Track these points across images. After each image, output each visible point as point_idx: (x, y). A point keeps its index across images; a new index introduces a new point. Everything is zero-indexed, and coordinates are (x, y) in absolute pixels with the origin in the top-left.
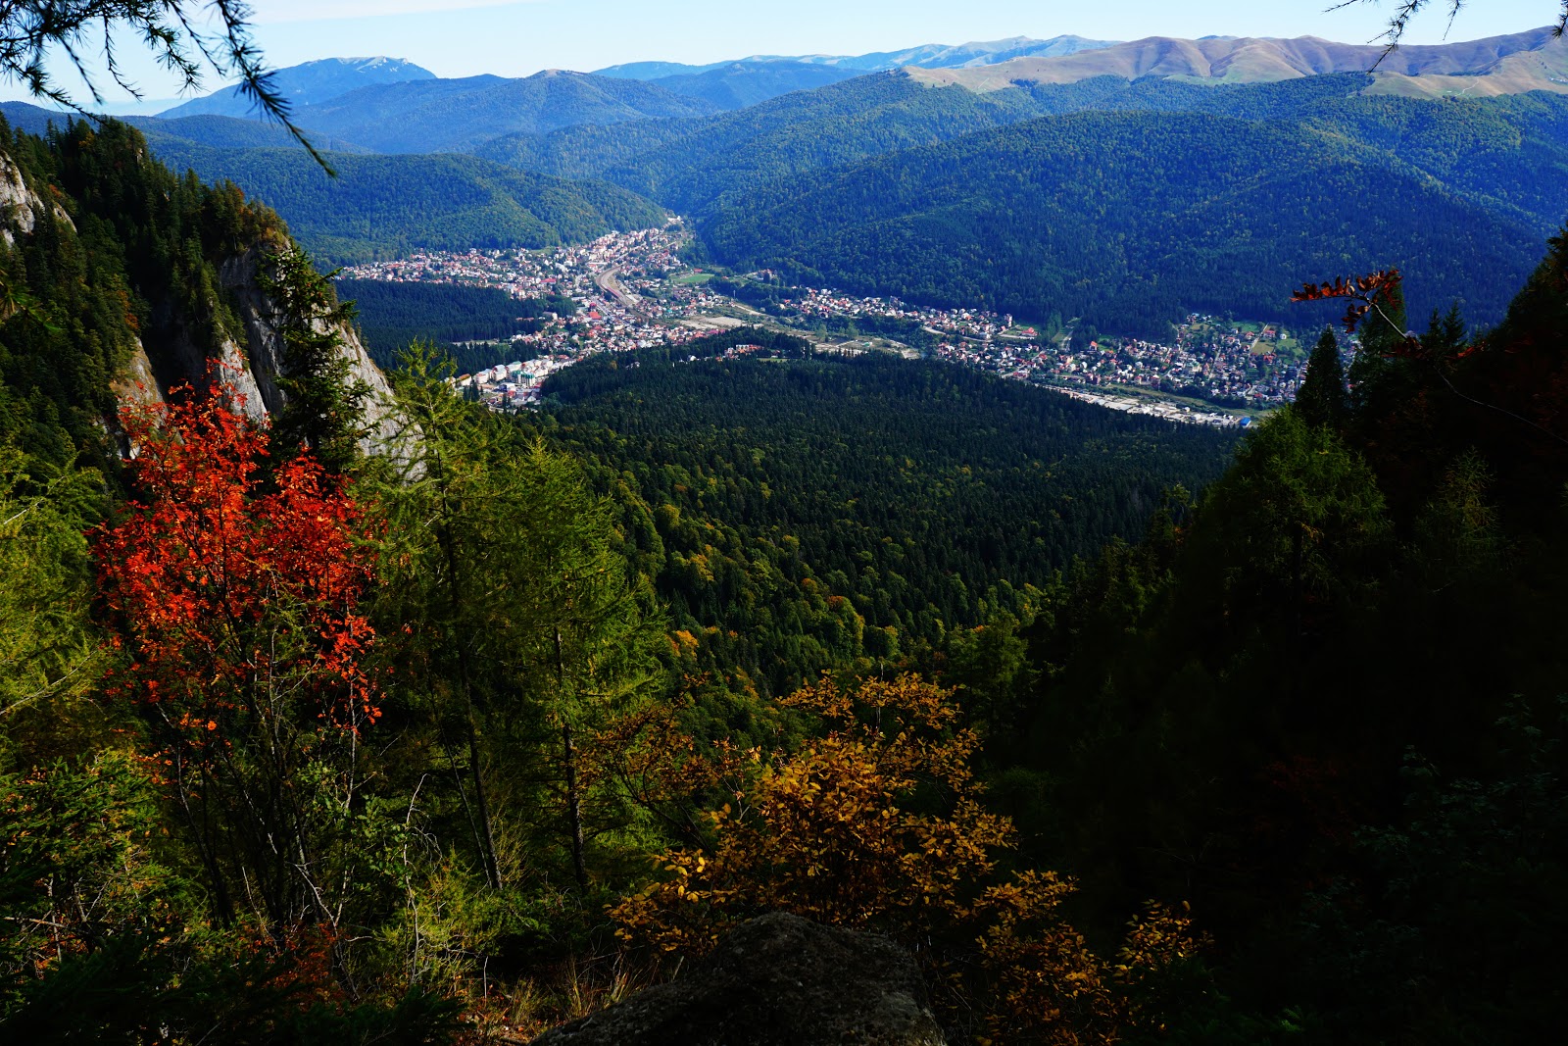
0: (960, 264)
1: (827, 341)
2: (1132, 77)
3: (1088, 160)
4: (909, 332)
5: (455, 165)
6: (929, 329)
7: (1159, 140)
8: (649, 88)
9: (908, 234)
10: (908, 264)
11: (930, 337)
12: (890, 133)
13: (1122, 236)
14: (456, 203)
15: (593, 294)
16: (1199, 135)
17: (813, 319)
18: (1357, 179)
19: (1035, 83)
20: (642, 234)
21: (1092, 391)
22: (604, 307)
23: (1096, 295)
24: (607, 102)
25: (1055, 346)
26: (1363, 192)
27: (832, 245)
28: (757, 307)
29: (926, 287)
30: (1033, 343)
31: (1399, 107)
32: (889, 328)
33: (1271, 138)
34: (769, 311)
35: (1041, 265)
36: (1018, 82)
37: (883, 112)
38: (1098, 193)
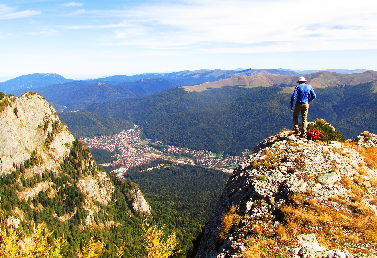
0: (200, 140)
1: (175, 159)
2: (232, 86)
3: (224, 113)
4: (191, 156)
5: (86, 115)
6: (195, 155)
7: (238, 108)
8: (123, 88)
9: (189, 134)
10: (189, 141)
11: (195, 157)
12: (181, 104)
13: (232, 131)
14: (88, 125)
15: (124, 148)
16: (246, 107)
17: (171, 154)
18: (278, 117)
19: (211, 88)
20: (130, 130)
21: (228, 168)
22: (128, 152)
23: (227, 146)
24: (114, 92)
25: (220, 159)
26: (280, 120)
27: (173, 136)
28: (159, 150)
29: (193, 146)
30: (215, 158)
31: (288, 96)
32: (187, 155)
33: (261, 107)
34: (162, 151)
35: (216, 140)
36: (208, 88)
37: (179, 99)
38: (226, 121)
